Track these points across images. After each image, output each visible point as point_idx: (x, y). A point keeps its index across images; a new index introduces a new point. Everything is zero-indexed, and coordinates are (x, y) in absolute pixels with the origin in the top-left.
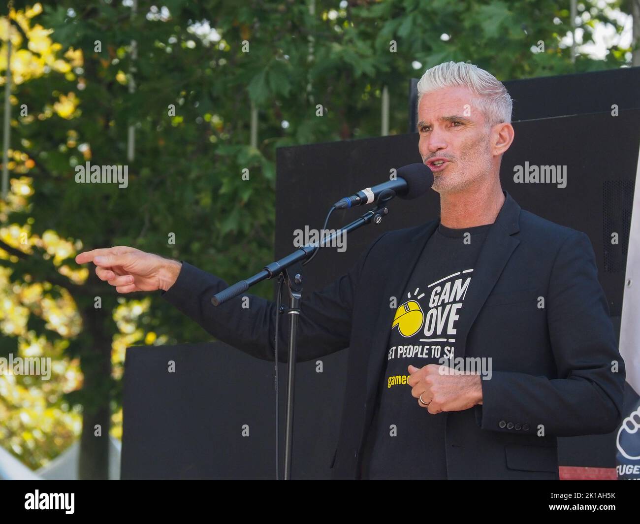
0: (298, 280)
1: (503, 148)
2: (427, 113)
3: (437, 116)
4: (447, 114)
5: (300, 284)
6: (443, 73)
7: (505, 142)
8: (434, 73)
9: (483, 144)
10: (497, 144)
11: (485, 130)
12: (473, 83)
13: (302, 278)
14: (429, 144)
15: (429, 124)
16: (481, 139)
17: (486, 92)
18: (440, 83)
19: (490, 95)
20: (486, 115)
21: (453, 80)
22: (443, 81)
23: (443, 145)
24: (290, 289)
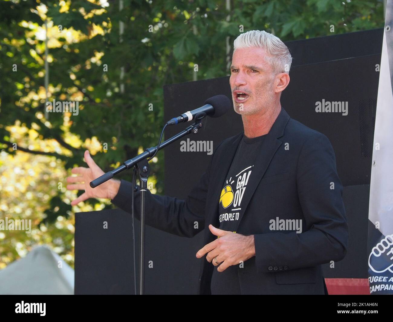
0: (145, 170)
1: (281, 89)
2: (237, 62)
3: (242, 64)
4: (249, 64)
5: (146, 172)
6: (250, 38)
7: (283, 84)
8: (245, 37)
9: (269, 85)
10: (278, 86)
11: (272, 77)
12: (268, 46)
13: (147, 169)
14: (235, 81)
15: (237, 68)
16: (269, 82)
17: (276, 53)
18: (248, 44)
19: (277, 55)
20: (273, 68)
21: (256, 43)
22: (249, 42)
23: (244, 83)
24: (140, 176)
